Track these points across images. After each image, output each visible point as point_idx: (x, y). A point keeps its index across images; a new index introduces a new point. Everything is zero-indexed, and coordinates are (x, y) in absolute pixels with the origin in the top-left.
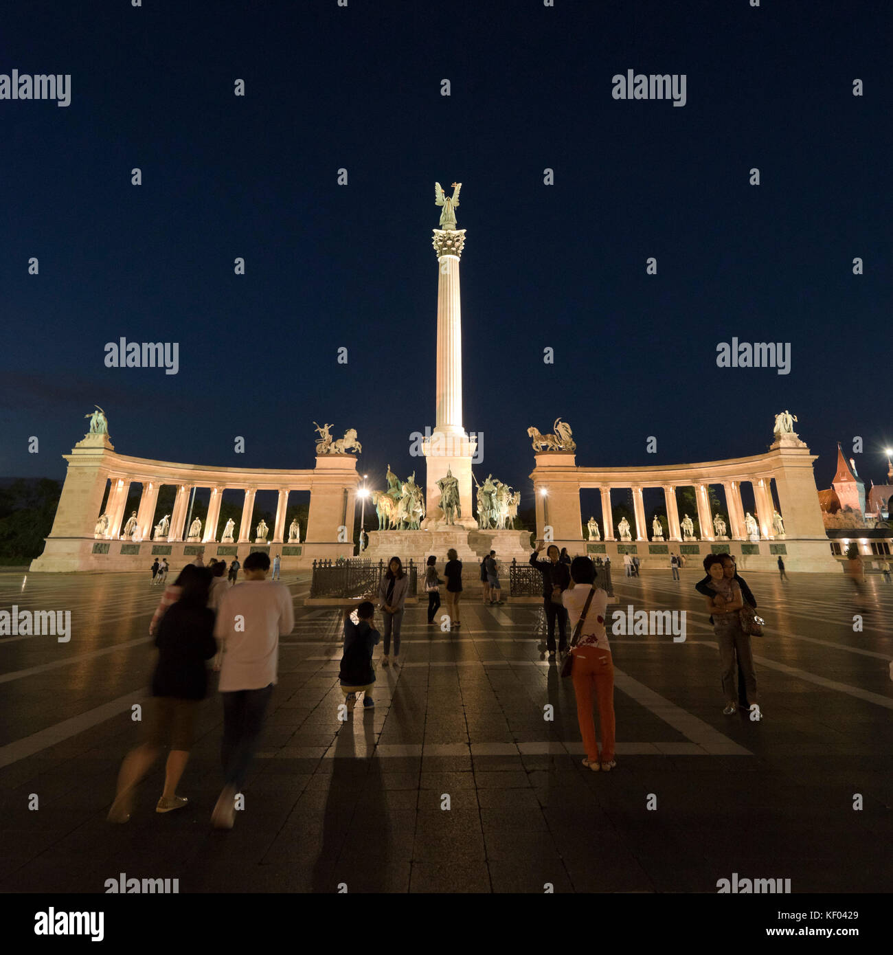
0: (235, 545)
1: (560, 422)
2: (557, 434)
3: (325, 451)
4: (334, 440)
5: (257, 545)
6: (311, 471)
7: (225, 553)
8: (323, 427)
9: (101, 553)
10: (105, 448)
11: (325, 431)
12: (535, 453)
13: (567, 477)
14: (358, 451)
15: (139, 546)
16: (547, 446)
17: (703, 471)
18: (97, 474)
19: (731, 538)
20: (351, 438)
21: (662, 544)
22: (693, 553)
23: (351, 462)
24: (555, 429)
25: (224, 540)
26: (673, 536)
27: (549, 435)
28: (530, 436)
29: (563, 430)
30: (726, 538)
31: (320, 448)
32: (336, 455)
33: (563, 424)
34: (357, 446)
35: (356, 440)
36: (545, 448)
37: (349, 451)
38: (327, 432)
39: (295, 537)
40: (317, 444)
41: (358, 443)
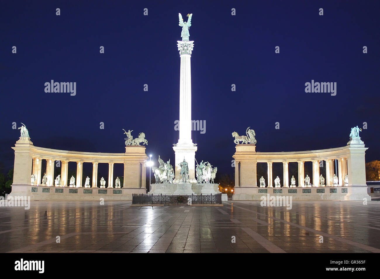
0: (91, 189)
1: (249, 129)
2: (248, 135)
3: (130, 144)
4: (134, 138)
5: (101, 189)
6: (123, 154)
7: (87, 192)
8: (127, 132)
9: (34, 192)
10: (30, 144)
11: (129, 134)
12: (235, 145)
13: (251, 157)
14: (146, 144)
15: (49, 189)
16: (242, 142)
17: (317, 154)
18: (28, 156)
19: (326, 186)
20: (142, 138)
21: (295, 189)
22: (308, 193)
23: (143, 149)
24: (246, 132)
25: (86, 186)
26: (300, 185)
27: (243, 136)
28: (233, 137)
29: (251, 133)
30: (324, 186)
31: (127, 143)
32: (135, 146)
33: (251, 130)
34: (146, 142)
35: (145, 138)
36: (241, 143)
37: (141, 144)
38: (130, 134)
39: (118, 185)
40: (125, 141)
41: (146, 140)
